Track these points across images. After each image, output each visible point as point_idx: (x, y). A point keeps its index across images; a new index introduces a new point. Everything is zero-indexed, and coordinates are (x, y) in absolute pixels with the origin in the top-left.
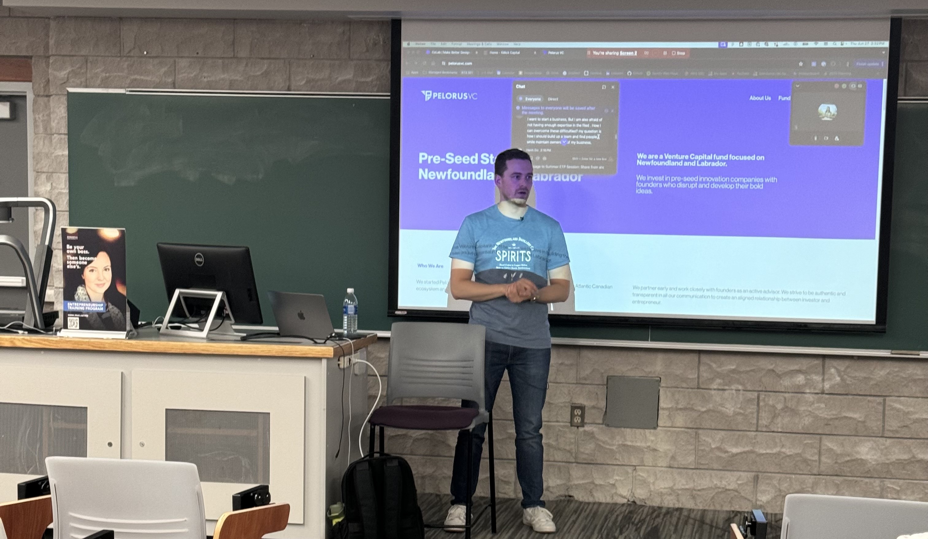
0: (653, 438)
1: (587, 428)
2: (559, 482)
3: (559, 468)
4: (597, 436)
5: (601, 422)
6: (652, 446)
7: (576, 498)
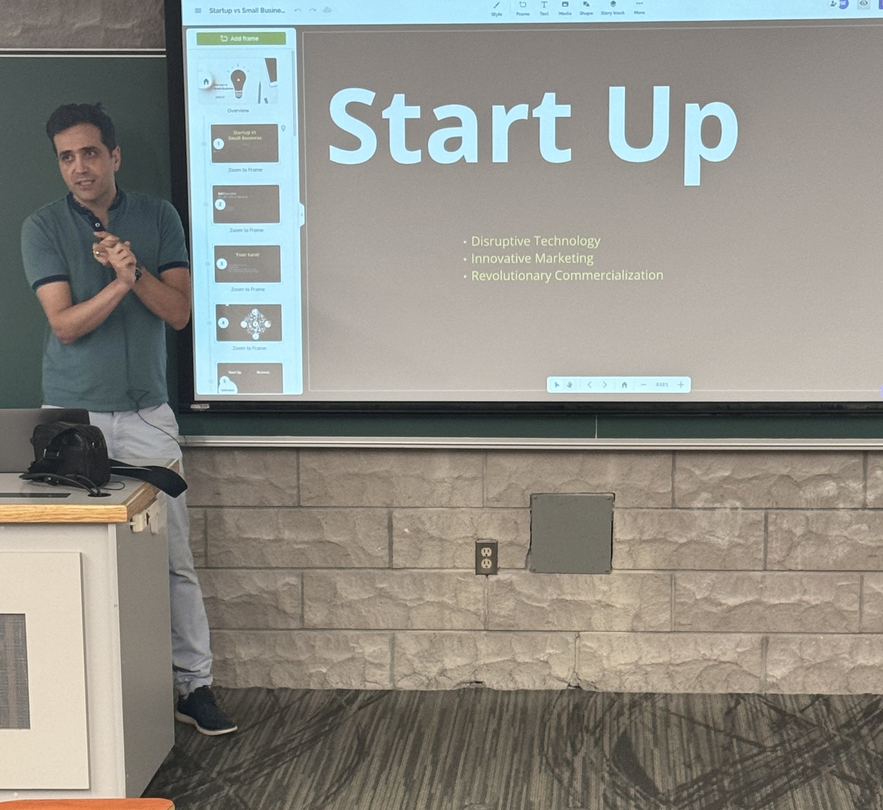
0: (605, 588)
1: (501, 576)
2: (460, 661)
3: (460, 640)
4: (518, 589)
5: (523, 566)
6: (605, 599)
7: (488, 685)
